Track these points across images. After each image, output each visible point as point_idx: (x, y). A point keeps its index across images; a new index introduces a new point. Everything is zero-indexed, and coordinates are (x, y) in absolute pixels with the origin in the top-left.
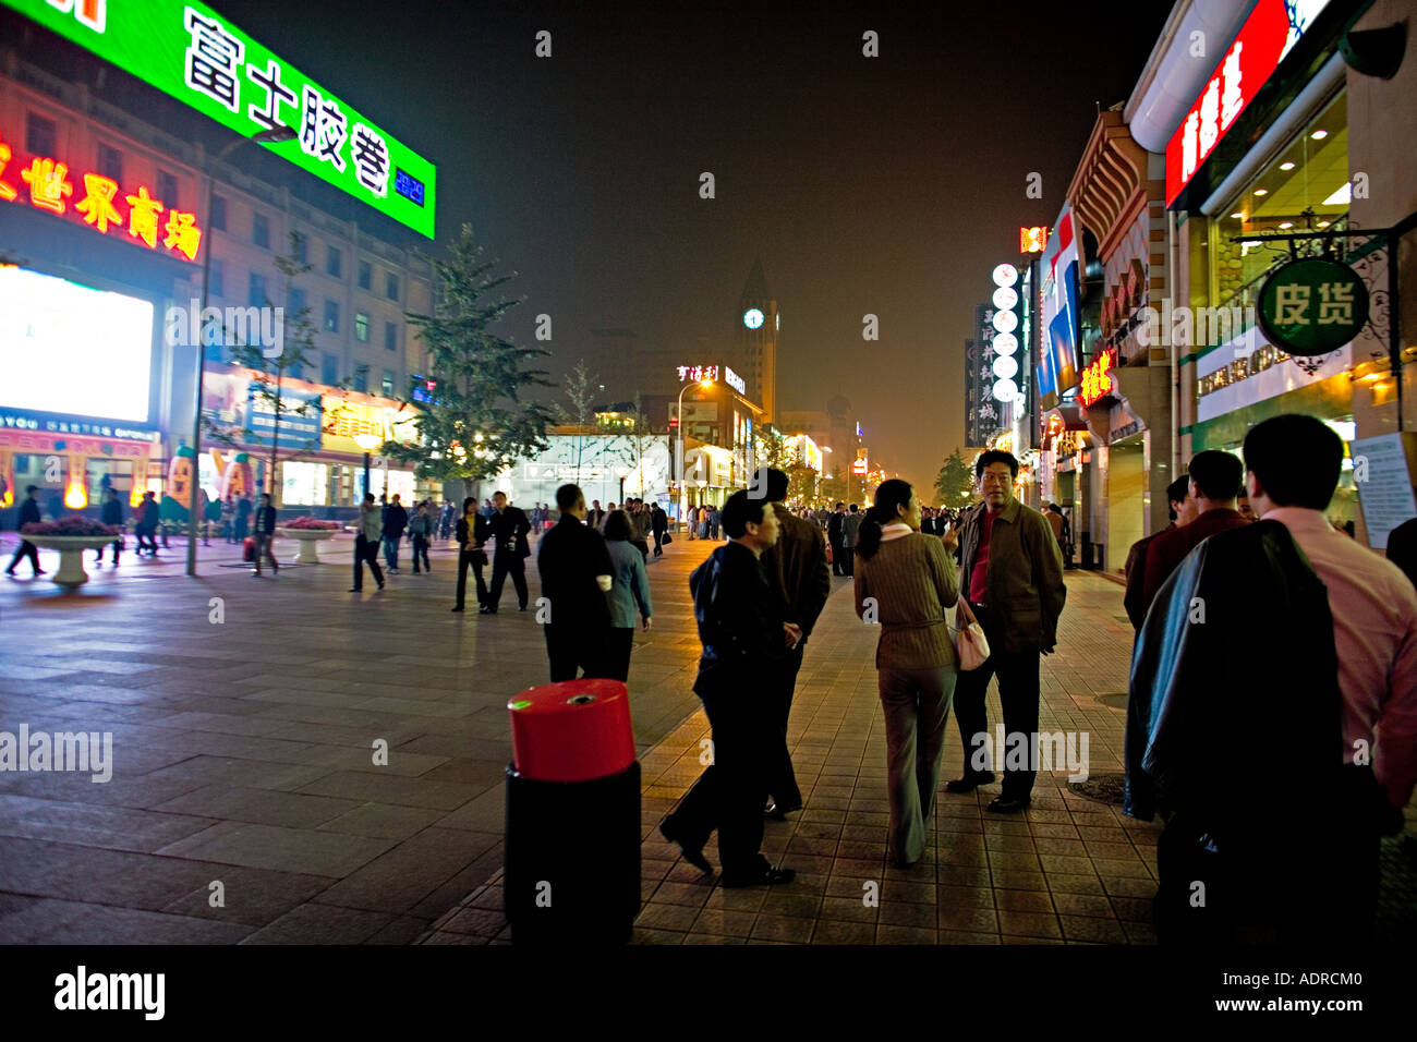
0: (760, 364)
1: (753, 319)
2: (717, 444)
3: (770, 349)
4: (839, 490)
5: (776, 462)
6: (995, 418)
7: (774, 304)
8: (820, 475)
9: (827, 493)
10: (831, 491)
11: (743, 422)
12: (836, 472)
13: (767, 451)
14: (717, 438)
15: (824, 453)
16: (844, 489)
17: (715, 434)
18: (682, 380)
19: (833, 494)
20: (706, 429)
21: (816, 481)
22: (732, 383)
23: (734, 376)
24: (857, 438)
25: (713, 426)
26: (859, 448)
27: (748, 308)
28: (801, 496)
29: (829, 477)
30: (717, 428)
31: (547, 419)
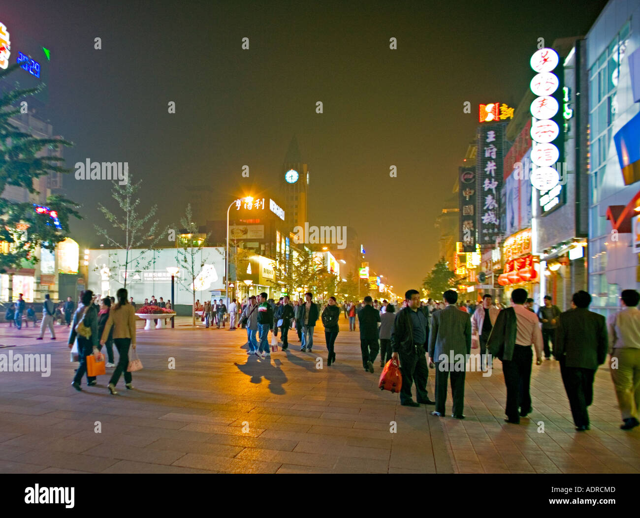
0: (297, 206)
1: (292, 176)
2: (264, 255)
3: (303, 196)
4: (352, 289)
5: (307, 268)
6: (497, 223)
7: (305, 166)
8: (338, 279)
9: (343, 291)
10: (346, 290)
11: (283, 240)
12: (349, 277)
13: (301, 259)
14: (264, 251)
15: (341, 264)
16: (356, 288)
17: (263, 248)
18: (238, 209)
19: (348, 291)
20: (256, 245)
21: (336, 283)
22: (275, 211)
23: (276, 206)
24: (361, 255)
25: (261, 242)
26: (362, 262)
27: (288, 169)
28: (326, 293)
29: (344, 280)
30: (264, 243)
31: (71, 211)
